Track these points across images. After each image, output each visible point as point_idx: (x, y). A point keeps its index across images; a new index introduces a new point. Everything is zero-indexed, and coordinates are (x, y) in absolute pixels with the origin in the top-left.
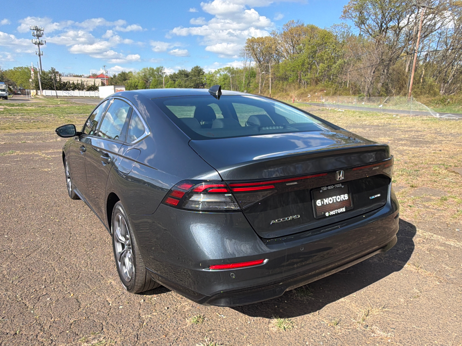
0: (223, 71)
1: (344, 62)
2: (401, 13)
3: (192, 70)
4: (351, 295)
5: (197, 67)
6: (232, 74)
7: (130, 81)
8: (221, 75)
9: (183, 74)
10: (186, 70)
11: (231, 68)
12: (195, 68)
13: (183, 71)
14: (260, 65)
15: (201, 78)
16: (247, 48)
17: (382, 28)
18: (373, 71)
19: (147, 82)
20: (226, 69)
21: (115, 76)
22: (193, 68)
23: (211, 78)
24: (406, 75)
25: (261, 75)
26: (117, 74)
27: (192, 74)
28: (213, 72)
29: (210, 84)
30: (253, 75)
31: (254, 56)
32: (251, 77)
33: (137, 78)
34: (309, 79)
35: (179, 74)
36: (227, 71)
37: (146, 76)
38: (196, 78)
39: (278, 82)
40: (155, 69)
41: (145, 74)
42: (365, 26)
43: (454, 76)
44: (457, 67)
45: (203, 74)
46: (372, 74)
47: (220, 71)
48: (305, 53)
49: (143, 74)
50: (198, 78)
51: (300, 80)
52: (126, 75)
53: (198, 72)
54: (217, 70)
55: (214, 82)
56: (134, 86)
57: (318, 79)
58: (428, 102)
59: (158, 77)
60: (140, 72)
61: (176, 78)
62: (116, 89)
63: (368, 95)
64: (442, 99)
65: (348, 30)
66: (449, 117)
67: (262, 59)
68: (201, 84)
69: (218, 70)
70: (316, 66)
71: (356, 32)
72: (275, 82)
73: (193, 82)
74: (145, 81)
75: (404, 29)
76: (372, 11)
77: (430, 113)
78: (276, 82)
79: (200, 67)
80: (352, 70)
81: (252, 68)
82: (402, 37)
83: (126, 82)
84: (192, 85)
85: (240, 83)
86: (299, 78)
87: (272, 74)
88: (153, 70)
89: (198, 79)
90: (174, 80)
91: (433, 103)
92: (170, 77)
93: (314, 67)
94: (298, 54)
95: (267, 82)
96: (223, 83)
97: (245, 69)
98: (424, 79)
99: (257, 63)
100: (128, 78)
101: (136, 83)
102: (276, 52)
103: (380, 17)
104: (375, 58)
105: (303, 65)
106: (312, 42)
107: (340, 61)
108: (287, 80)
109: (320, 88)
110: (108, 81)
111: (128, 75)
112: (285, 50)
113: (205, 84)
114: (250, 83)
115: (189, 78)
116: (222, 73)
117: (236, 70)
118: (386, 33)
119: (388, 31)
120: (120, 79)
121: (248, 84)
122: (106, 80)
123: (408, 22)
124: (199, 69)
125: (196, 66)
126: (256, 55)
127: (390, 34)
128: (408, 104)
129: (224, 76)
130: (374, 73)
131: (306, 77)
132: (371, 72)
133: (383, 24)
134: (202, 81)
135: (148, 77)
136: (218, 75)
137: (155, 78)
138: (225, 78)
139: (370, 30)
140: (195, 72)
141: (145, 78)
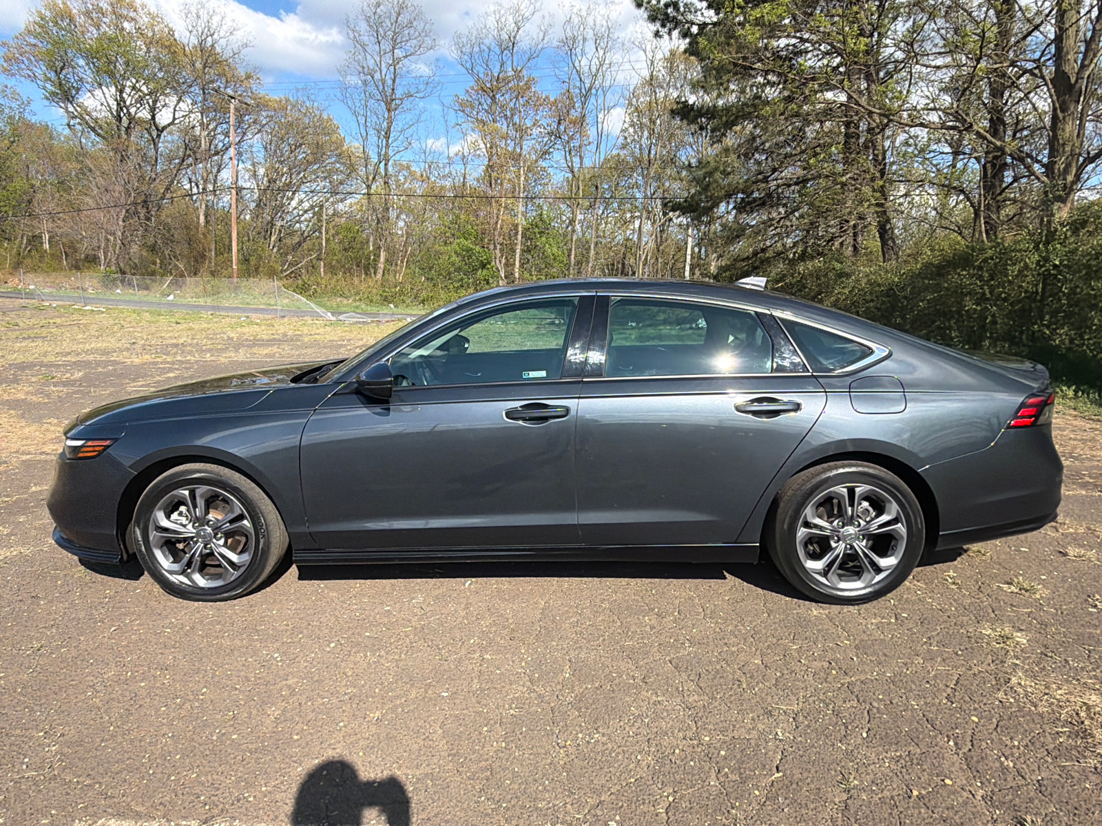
18: (121, 217)
132: (117, 219)
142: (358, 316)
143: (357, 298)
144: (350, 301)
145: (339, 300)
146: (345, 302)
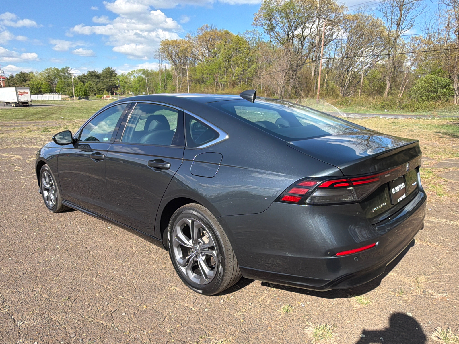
0: (137, 73)
1: (258, 66)
2: (304, 23)
3: (103, 71)
4: (394, 269)
5: (109, 68)
6: (147, 76)
7: (32, 82)
8: (134, 77)
9: (93, 76)
10: (96, 71)
11: (146, 70)
12: (106, 69)
13: (93, 72)
14: (177, 68)
15: (114, 80)
16: (162, 51)
17: (289, 35)
18: (284, 75)
19: (52, 83)
20: (140, 71)
21: (12, 77)
22: (104, 70)
23: (124, 80)
24: (312, 79)
25: (178, 77)
26: (14, 74)
27: (104, 75)
28: (126, 74)
29: (123, 86)
30: (169, 77)
31: (170, 58)
32: (167, 79)
33: (39, 79)
34: (226, 82)
35: (89, 75)
36: (141, 73)
37: (50, 77)
38: (108, 80)
39: (195, 85)
40: (60, 69)
41: (48, 75)
42: (274, 32)
43: (349, 81)
44: (351, 73)
45: (115, 76)
46: (283, 78)
47: (134, 72)
48: (221, 57)
49: (47, 75)
50: (111, 79)
51: (217, 83)
52: (26, 76)
53: (110, 73)
54: (130, 72)
55: (128, 84)
56: (37, 87)
57: (235, 83)
58: (333, 103)
59: (64, 79)
60: (43, 72)
61: (86, 79)
62: (19, 90)
63: (281, 98)
64: (345, 101)
65: (259, 36)
66: (355, 116)
67: (178, 62)
68: (114, 86)
69: (132, 71)
70: (232, 70)
71: (266, 38)
72: (192, 85)
73: (105, 84)
74: (49, 83)
75: (308, 37)
76: (279, 19)
77: (339, 113)
78: (194, 84)
79: (112, 68)
80: (265, 74)
81: (168, 71)
82: (306, 45)
83: (26, 83)
84: (105, 87)
85: (157, 85)
86: (216, 81)
87: (189, 77)
88: (57, 70)
89: (111, 81)
90: (83, 82)
91: (337, 104)
92: (79, 78)
93: (230, 70)
94: (214, 57)
95: (184, 84)
96: (138, 85)
97: (161, 71)
98: (327, 83)
99: (173, 65)
100: (28, 79)
101: (38, 84)
102: (192, 55)
103: (287, 25)
104: (285, 63)
105: (220, 68)
106: (227, 46)
107: (254, 66)
108: (205, 82)
109: (237, 91)
110: (4, 82)
111: (29, 75)
112: (201, 54)
113: (118, 86)
114: (166, 85)
115: (100, 79)
116: (136, 75)
117: (151, 72)
118: (293, 40)
119: (294, 38)
120: (18, 80)
121: (165, 86)
122: (3, 81)
123: (310, 32)
124: (111, 70)
125: (107, 67)
126: (171, 58)
127: (296, 41)
128: (317, 105)
129: (139, 78)
130: (285, 77)
131: (223, 80)
132: (282, 76)
133: (290, 32)
134: (115, 83)
135: (53, 78)
136: (132, 77)
137: (61, 79)
138: (140, 80)
139: (279, 37)
140: (107, 74)
141: (49, 79)
142: (358, 115)
143: (369, 107)
144: (365, 108)
145: (360, 107)
146: (363, 108)
